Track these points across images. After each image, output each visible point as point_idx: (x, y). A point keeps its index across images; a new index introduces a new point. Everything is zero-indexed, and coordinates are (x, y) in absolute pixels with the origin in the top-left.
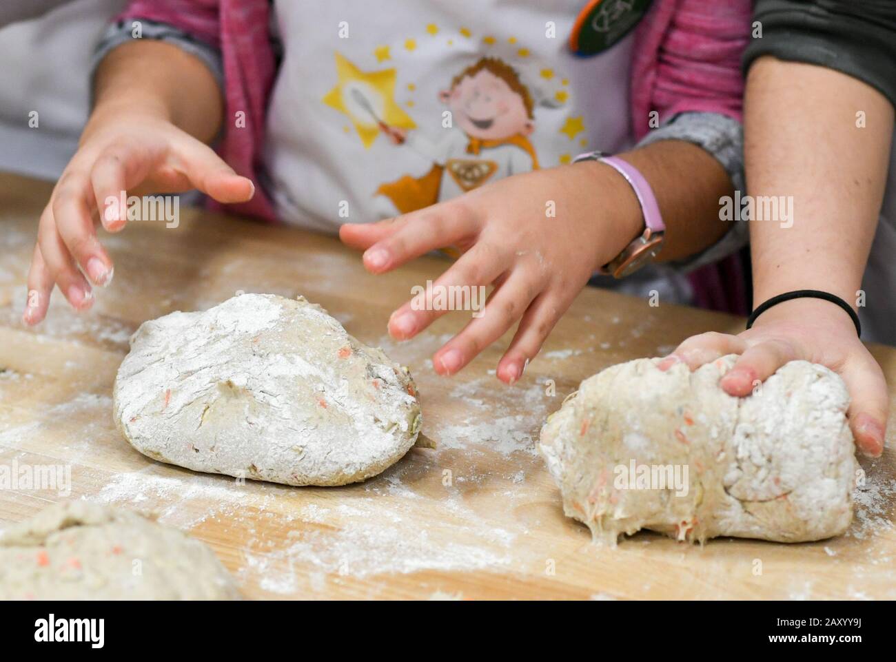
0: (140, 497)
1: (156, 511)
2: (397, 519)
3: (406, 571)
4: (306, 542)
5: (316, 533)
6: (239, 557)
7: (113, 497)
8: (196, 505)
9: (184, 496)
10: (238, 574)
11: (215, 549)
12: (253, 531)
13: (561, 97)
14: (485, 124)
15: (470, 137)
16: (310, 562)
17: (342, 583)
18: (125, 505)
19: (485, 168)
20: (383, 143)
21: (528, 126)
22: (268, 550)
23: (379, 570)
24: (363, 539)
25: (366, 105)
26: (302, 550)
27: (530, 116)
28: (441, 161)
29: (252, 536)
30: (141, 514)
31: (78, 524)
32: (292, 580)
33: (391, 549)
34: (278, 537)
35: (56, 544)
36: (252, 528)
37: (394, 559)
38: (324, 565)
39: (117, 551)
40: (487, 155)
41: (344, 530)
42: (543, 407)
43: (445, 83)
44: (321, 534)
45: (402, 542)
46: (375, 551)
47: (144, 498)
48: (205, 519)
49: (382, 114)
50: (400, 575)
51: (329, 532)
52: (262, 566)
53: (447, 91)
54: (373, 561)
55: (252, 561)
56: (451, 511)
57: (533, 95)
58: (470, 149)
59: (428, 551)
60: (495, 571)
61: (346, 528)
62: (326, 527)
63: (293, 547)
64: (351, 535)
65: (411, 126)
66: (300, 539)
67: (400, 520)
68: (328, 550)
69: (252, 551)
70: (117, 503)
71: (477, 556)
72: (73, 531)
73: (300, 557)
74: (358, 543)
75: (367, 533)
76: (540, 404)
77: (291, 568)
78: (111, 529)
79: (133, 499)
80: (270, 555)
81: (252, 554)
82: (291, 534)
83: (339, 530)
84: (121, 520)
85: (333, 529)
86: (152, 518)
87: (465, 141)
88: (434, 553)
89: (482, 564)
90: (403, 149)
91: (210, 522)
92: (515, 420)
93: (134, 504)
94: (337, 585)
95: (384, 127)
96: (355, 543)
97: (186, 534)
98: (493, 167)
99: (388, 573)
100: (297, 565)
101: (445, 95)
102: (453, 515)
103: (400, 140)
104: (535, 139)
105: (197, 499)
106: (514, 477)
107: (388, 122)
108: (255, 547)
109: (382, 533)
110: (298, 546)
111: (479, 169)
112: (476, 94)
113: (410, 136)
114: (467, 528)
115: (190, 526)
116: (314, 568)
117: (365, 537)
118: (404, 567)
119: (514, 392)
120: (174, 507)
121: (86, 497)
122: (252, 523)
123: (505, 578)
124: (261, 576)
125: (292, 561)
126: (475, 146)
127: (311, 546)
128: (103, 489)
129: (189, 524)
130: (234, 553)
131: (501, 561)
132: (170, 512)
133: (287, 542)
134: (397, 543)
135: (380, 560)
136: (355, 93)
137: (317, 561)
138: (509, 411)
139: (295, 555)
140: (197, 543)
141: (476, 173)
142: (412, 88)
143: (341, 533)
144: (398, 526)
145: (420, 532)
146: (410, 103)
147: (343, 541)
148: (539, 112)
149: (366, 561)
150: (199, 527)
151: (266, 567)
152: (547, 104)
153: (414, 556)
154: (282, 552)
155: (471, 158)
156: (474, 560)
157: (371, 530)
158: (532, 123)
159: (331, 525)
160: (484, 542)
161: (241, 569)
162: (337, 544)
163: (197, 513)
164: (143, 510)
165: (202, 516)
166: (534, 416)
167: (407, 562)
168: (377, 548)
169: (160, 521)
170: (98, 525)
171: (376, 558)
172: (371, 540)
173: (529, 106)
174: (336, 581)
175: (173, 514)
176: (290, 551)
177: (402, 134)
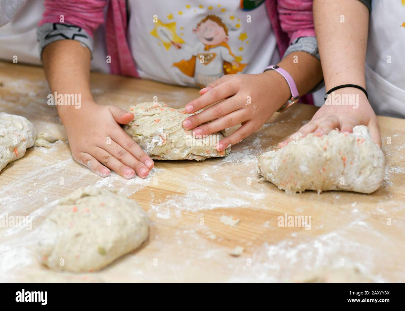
0: (110, 185)
1: (117, 190)
2: (207, 189)
3: (211, 208)
4: (173, 199)
5: (177, 196)
6: (148, 206)
7: (101, 185)
8: (131, 188)
9: (127, 184)
10: (148, 212)
11: (139, 203)
12: (153, 196)
13: (238, 26)
14: (210, 40)
15: (205, 45)
16: (175, 207)
17: (187, 214)
18: (105, 188)
19: (212, 56)
20: (173, 49)
21: (227, 39)
22: (159, 203)
23: (201, 209)
24: (195, 197)
25: (166, 35)
26: (171, 202)
27: (227, 35)
28: (195, 54)
29: (153, 198)
30: (111, 191)
31: (88, 195)
32: (168, 214)
33: (205, 200)
34: (163, 198)
35: (80, 204)
36: (153, 195)
37: (206, 204)
38: (181, 208)
39: (103, 205)
40: (212, 51)
41: (187, 194)
42: (260, 145)
43: (194, 26)
44: (179, 196)
45: (209, 198)
46: (199, 202)
47: (112, 186)
48: (135, 193)
49: (172, 39)
50: (209, 210)
51: (182, 195)
52: (157, 209)
53: (195, 29)
54: (198, 205)
55: (153, 207)
56: (227, 185)
57: (227, 27)
58: (206, 49)
59: (219, 201)
60: (245, 207)
61: (188, 193)
62: (180, 193)
63: (169, 201)
64: (190, 196)
65: (183, 42)
66: (171, 198)
67: (208, 189)
68: (181, 202)
69: (153, 203)
70: (102, 188)
71: (238, 202)
72: (86, 199)
73: (171, 205)
74: (193, 199)
75: (196, 195)
76: (259, 144)
77: (168, 209)
78: (100, 197)
79: (108, 186)
80: (160, 204)
81: (153, 205)
82: (168, 196)
83: (185, 194)
84: (104, 193)
85: (183, 194)
86: (115, 192)
87: (203, 46)
88: (221, 202)
89: (239, 205)
90: (180, 51)
91: (137, 193)
92: (250, 150)
93: (108, 188)
94: (186, 215)
95: (173, 43)
96: (192, 199)
97: (128, 198)
98: (214, 55)
99: (204, 209)
100: (170, 208)
101: (195, 31)
102: (228, 187)
103: (179, 47)
104: (229, 43)
105: (132, 185)
106: (250, 172)
107: (174, 41)
108: (154, 202)
109: (201, 195)
110: (170, 201)
111: (210, 56)
112: (206, 29)
113: (183, 46)
114: (233, 192)
115: (129, 195)
116: (177, 209)
117: (195, 196)
118: (210, 207)
119: (249, 140)
120: (123, 188)
121: (90, 186)
122: (153, 193)
123: (248, 209)
124: (157, 213)
125: (168, 206)
126: (207, 48)
127: (175, 201)
128: (97, 183)
129: (129, 194)
130: (147, 205)
131: (246, 203)
132: (122, 190)
133: (166, 199)
134: (207, 198)
135: (201, 204)
136: (162, 31)
137: (177, 206)
138: (247, 147)
139: (169, 204)
140: (132, 201)
141: (209, 57)
142: (182, 28)
143: (186, 195)
144: (207, 192)
145: (215, 194)
146: (182, 34)
147: (187, 198)
148: (230, 33)
149: (196, 205)
150: (133, 195)
151: (159, 209)
152: (233, 30)
153: (214, 203)
154: (164, 204)
155: (206, 52)
156: (236, 203)
157: (197, 194)
158: (228, 37)
159: (182, 192)
160: (240, 197)
161: (149, 210)
162: (185, 199)
163: (132, 190)
164: (112, 190)
165: (134, 191)
166: (257, 149)
167: (211, 205)
168: (200, 200)
169: (119, 193)
170: (95, 196)
171: (200, 204)
172: (198, 198)
173: (226, 31)
174: (185, 213)
175: (123, 191)
176: (167, 203)
177: (180, 45)
